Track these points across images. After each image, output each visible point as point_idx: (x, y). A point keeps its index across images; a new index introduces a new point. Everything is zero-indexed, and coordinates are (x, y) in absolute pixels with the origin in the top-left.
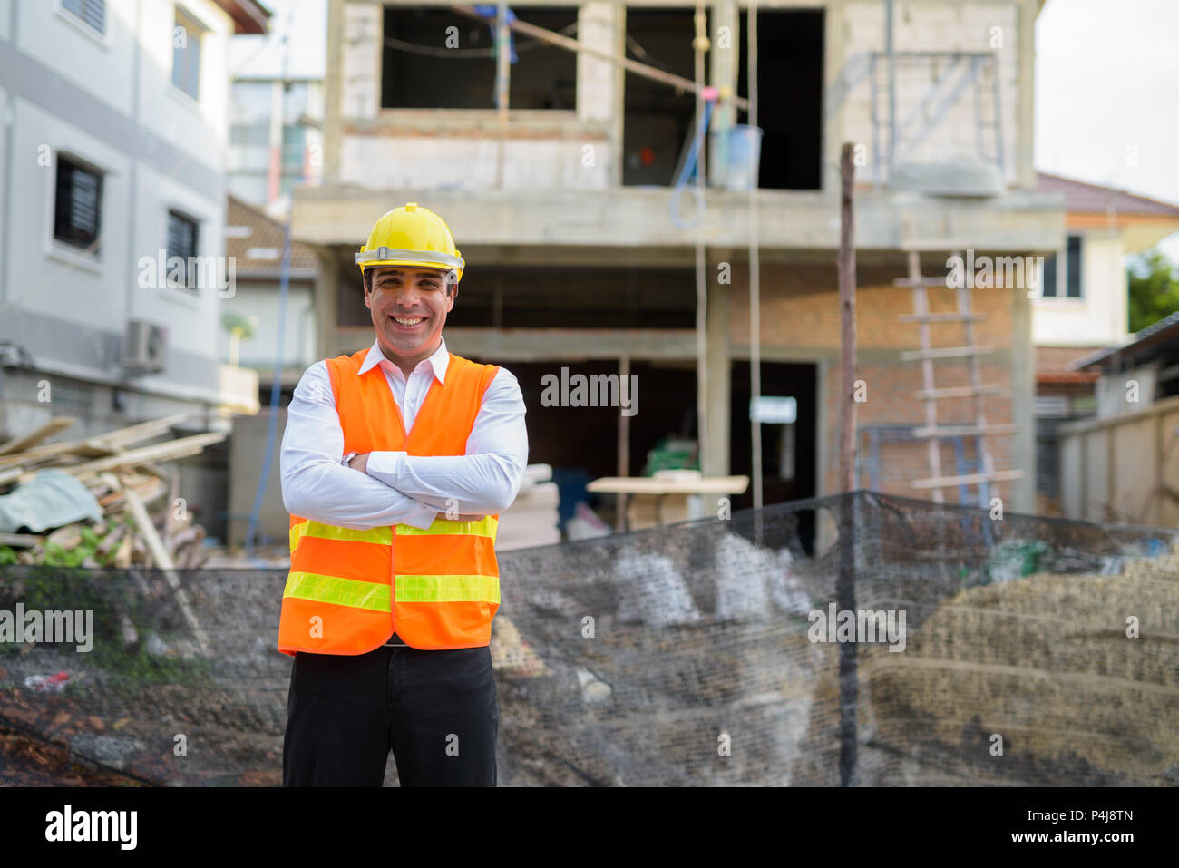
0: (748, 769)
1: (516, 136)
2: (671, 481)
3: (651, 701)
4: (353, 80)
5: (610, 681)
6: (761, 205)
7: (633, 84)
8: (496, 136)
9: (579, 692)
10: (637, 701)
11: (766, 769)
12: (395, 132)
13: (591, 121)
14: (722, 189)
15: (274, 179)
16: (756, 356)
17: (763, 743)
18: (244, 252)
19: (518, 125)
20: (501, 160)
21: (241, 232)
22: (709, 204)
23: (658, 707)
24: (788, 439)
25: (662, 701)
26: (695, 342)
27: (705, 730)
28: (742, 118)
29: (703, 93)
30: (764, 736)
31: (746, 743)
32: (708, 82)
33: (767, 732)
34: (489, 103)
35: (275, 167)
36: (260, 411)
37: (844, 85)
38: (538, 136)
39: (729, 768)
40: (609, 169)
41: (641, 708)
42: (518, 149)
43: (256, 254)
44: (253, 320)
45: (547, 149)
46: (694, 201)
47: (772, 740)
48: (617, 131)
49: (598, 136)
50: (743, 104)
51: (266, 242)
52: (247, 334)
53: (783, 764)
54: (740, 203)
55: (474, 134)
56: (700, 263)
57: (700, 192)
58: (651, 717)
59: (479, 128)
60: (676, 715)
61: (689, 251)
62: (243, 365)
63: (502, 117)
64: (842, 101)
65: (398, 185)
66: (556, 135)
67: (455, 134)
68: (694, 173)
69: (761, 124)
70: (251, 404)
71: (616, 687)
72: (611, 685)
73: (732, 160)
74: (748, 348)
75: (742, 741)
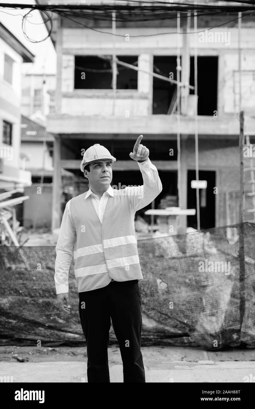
0: (211, 312)
1: (118, 98)
2: (171, 211)
3: (180, 289)
4: (65, 80)
5: (167, 282)
6: (199, 121)
7: (156, 81)
8: (112, 98)
9: (157, 286)
10: (175, 289)
11: (217, 312)
12: (79, 97)
13: (142, 93)
14: (185, 115)
15: (32, 107)
16: (197, 169)
17: (216, 303)
18: (25, 132)
19: (119, 94)
20: (114, 106)
21: (25, 126)
22: (181, 120)
23: (182, 291)
24: (204, 194)
25: (183, 289)
26: (177, 164)
27: (198, 299)
28: (192, 92)
29: (179, 84)
30: (216, 301)
31: (211, 303)
32: (180, 81)
33: (218, 300)
34: (110, 87)
35: (32, 103)
36: (32, 185)
37: (225, 81)
38: (125, 98)
39: (205, 312)
40: (148, 109)
41: (177, 291)
42: (119, 102)
43: (29, 133)
44: (29, 155)
45: (128, 102)
46: (176, 119)
47: (219, 303)
48: (151, 96)
49: (145, 98)
50: (192, 88)
51: (32, 129)
52: (28, 160)
53: (222, 311)
54: (192, 120)
55: (105, 97)
56: (179, 139)
57: (178, 116)
58: (180, 294)
59: (106, 95)
60: (188, 294)
61: (175, 135)
62: (26, 170)
63: (114, 91)
64: (224, 86)
65: (80, 114)
66: (131, 97)
67: (98, 97)
68: (177, 110)
69: (198, 95)
70: (29, 183)
71: (169, 284)
72: (167, 284)
73: (189, 106)
74: (195, 167)
75: (209, 303)
